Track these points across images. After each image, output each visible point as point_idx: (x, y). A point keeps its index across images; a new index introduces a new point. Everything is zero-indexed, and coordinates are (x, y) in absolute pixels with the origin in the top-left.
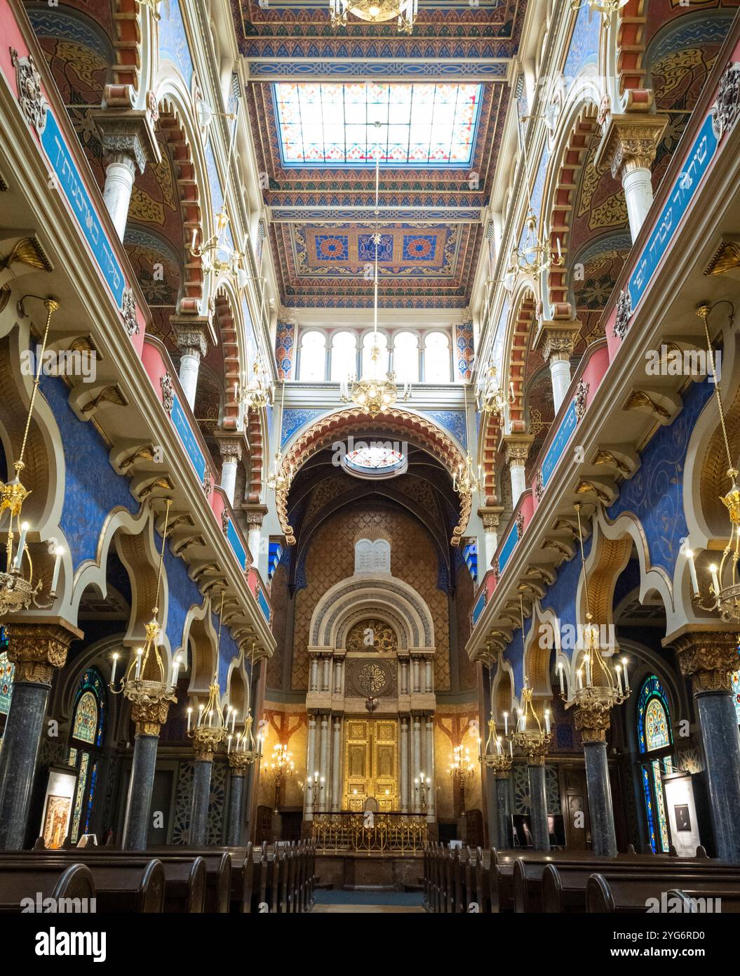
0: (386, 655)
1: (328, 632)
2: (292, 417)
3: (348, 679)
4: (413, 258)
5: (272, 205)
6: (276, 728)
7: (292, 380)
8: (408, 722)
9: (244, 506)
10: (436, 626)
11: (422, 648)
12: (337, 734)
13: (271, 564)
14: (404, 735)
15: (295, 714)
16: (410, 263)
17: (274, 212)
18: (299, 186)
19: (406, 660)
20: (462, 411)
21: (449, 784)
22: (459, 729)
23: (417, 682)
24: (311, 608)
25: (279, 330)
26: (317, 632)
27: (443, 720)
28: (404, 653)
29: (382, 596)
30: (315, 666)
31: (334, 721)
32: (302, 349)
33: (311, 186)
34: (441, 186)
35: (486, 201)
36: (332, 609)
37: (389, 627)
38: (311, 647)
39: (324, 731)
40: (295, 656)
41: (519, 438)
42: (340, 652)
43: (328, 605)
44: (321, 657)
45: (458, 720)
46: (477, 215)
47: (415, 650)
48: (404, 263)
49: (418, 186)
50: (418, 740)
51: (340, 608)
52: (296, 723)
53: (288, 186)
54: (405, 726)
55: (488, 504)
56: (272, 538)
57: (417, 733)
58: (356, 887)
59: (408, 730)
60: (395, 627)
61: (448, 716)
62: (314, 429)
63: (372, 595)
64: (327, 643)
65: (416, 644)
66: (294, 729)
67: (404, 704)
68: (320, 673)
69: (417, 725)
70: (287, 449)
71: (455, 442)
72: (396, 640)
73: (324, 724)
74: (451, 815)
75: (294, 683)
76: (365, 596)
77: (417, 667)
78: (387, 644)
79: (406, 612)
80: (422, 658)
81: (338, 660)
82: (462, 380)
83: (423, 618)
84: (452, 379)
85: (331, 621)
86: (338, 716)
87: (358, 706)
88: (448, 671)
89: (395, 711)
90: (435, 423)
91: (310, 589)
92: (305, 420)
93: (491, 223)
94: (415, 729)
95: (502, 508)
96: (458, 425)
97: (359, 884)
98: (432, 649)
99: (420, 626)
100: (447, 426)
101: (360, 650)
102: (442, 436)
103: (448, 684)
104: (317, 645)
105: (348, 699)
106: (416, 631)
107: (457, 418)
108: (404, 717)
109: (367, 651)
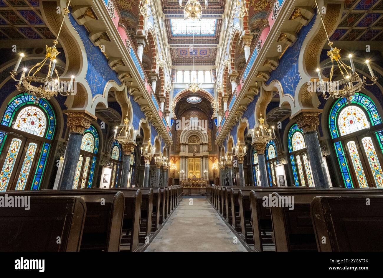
0: (197, 143)
1: (184, 138)
2: (175, 90)
3: (189, 149)
5: (170, 44)
6: (173, 160)
7: (175, 82)
9: (165, 111)
10: (208, 136)
11: (205, 142)
12: (187, 161)
13: (171, 124)
14: (202, 161)
15: (177, 157)
16: (201, 56)
17: (171, 46)
18: (176, 40)
19: (202, 144)
20: (213, 89)
21: (212, 172)
22: (214, 160)
23: (204, 149)
24: (180, 133)
25: (172, 71)
26: (182, 138)
28: (201, 143)
30: (181, 146)
32: (177, 75)
33: (179, 40)
34: (208, 40)
35: (218, 43)
36: (185, 134)
37: (198, 137)
38: (180, 142)
39: (184, 161)
40: (177, 144)
41: (226, 97)
42: (187, 143)
44: (183, 144)
45: (214, 158)
46: (216, 46)
48: (200, 56)
49: (203, 40)
50: (205, 162)
51: (187, 134)
53: (174, 40)
54: (202, 159)
55: (219, 110)
56: (171, 118)
57: (204, 161)
59: (203, 160)
60: (199, 137)
61: (211, 157)
62: (180, 93)
64: (184, 141)
65: (204, 141)
66: (177, 160)
67: (201, 154)
68: (182, 147)
69: (204, 159)
70: (175, 98)
71: (212, 96)
72: (199, 140)
73: (184, 159)
74: (212, 179)
75: (177, 150)
77: (204, 146)
78: (197, 141)
79: (202, 133)
80: (205, 144)
81: (186, 145)
82: (214, 82)
84: (211, 82)
85: (185, 136)
86: (187, 157)
87: (191, 155)
88: (211, 146)
89: (199, 156)
90: (207, 92)
92: (178, 91)
93: (219, 48)
95: (222, 111)
96: (212, 92)
98: (208, 142)
99: (205, 136)
100: (210, 92)
101: (191, 142)
102: (209, 95)
103: (211, 149)
104: (182, 141)
105: (189, 154)
106: (204, 138)
107: (213, 90)
108: (201, 157)
109: (193, 142)
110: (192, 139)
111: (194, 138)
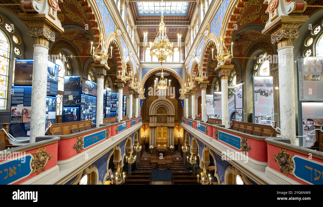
0: (165, 114)
1: (153, 111)
2: (144, 71)
3: (157, 119)
4: (171, 31)
5: (137, 25)
6: (143, 128)
7: (143, 62)
8: (169, 128)
9: (135, 93)
10: (175, 109)
11: (172, 114)
12: (155, 131)
13: (141, 105)
14: (168, 131)
15: (147, 125)
16: (171, 32)
17: (137, 26)
18: (143, 20)
19: (169, 116)
20: (182, 69)
21: (177, 140)
22: (179, 127)
23: (171, 121)
24: (149, 106)
25: (140, 48)
26: (151, 111)
27: (176, 126)
28: (168, 115)
29: (164, 103)
31: (155, 128)
32: (146, 52)
33: (146, 20)
34: (178, 20)
35: (189, 23)
36: (154, 106)
37: (165, 108)
38: (150, 114)
39: (153, 131)
40: (146, 113)
41: (194, 89)
42: (156, 114)
43: (153, 105)
44: (152, 116)
45: (179, 126)
46: (187, 26)
47: (171, 115)
48: (169, 32)
49: (173, 20)
50: (171, 132)
51: (155, 106)
52: (147, 127)
53: (141, 20)
54: (168, 129)
55: (187, 93)
56: (141, 100)
57: (171, 131)
58: (159, 169)
59: (169, 130)
61: (177, 125)
62: (149, 74)
63: (162, 103)
64: (153, 113)
65: (171, 113)
66: (147, 128)
67: (168, 125)
68: (152, 119)
69: (171, 129)
70: (143, 79)
71: (180, 77)
72: (167, 111)
73: (153, 129)
74: (177, 144)
75: (146, 118)
76: (161, 103)
77: (171, 118)
78: (165, 112)
79: (169, 106)
81: (155, 116)
82: (182, 62)
83: (172, 108)
84: (180, 61)
85: (154, 108)
87: (159, 124)
88: (177, 116)
89: (167, 126)
90: (175, 72)
91: (149, 99)
92: (147, 72)
93: (190, 30)
94: (170, 130)
95: (190, 94)
96: (181, 73)
97: (160, 169)
98: (174, 114)
99: (172, 109)
100: (178, 73)
101: (159, 113)
102: (177, 75)
103: (177, 119)
104: (151, 113)
105: (157, 123)
106: (171, 110)
107: (181, 71)
108: (169, 127)
109: (161, 113)
110: (160, 110)
111: (162, 110)
